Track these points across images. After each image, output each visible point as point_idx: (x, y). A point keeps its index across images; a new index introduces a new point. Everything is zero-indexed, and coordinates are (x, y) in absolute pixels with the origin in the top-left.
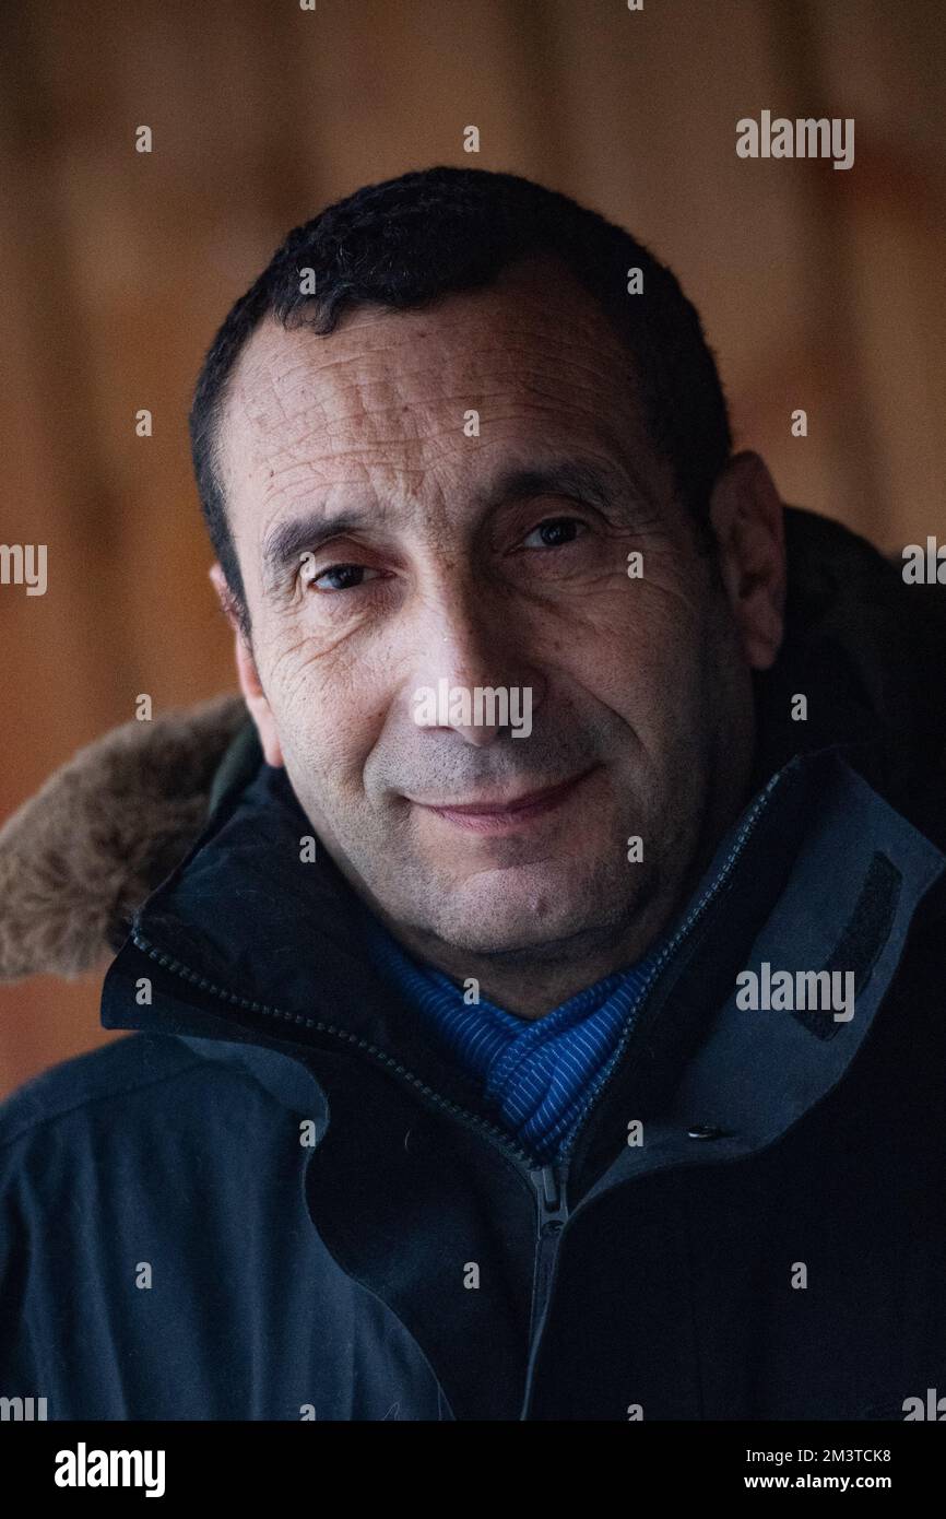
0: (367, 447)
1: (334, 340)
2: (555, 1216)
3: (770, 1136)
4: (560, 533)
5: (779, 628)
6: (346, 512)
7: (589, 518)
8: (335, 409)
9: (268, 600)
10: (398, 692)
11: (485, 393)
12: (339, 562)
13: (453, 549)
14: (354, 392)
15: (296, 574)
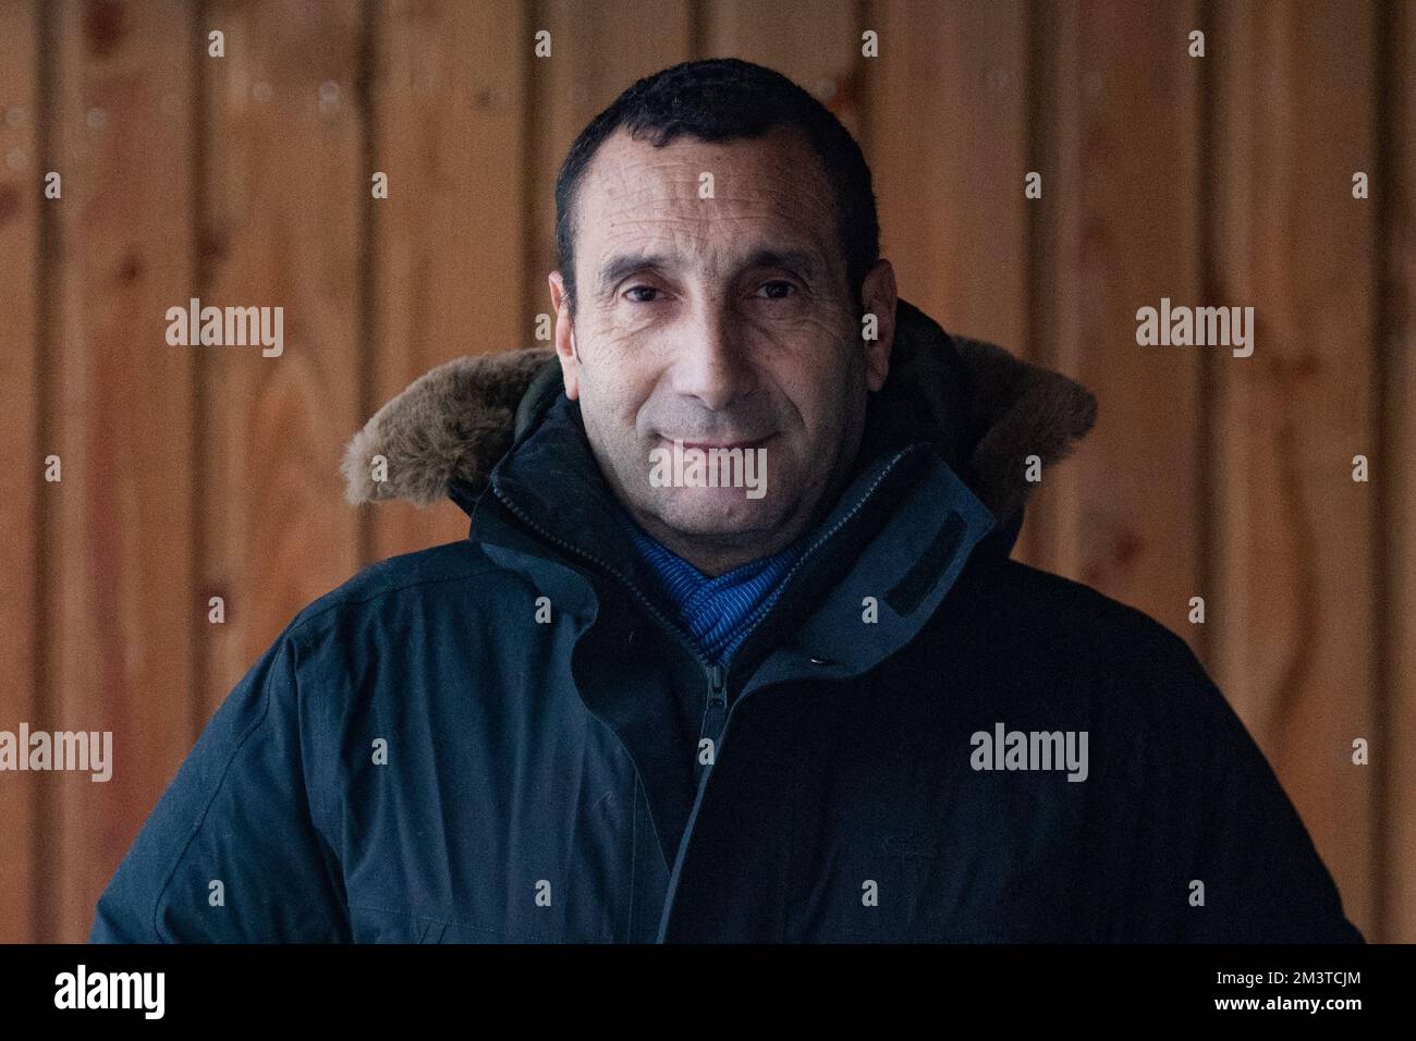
0: (676, 219)
1: (663, 152)
2: (718, 696)
3: (862, 668)
4: (779, 291)
5: (886, 369)
6: (656, 256)
7: (799, 285)
8: (659, 192)
9: (594, 301)
10: (667, 369)
11: (752, 200)
12: (644, 284)
13: (717, 289)
14: (672, 185)
15: (616, 288)
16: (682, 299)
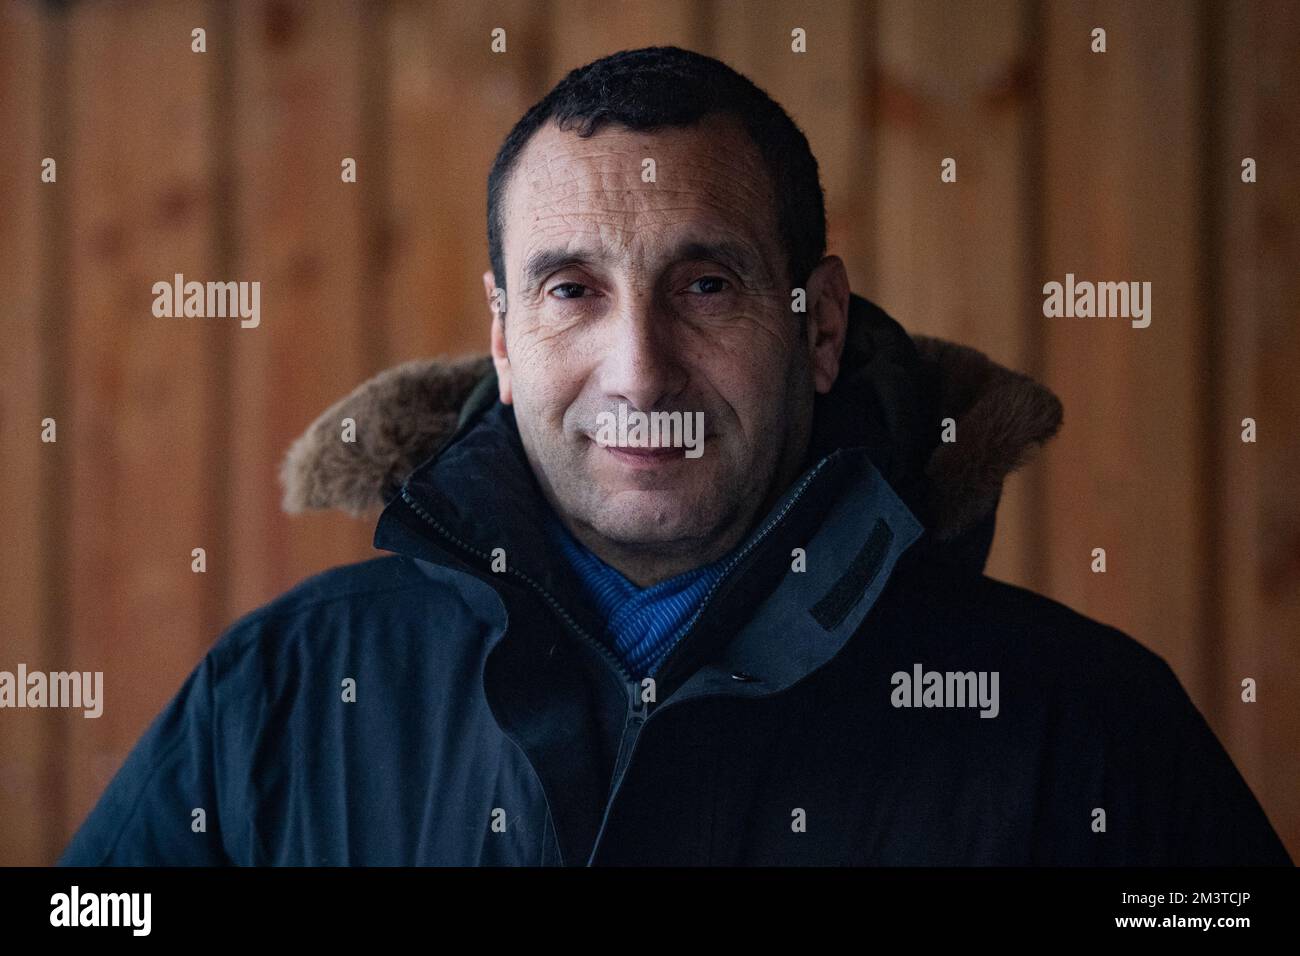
0: (600, 212)
1: (590, 142)
2: (638, 715)
3: (784, 686)
4: (713, 286)
5: (836, 368)
6: (580, 251)
7: (734, 282)
8: (584, 184)
9: (521, 298)
10: (595, 368)
11: (679, 190)
12: (570, 281)
13: (644, 284)
14: (598, 176)
15: (542, 284)
16: (610, 295)
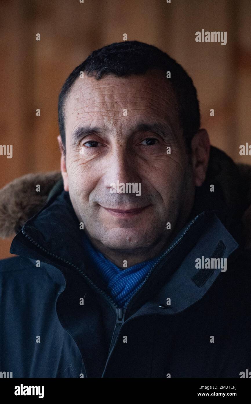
0: (104, 111)
1: (100, 82)
2: (121, 322)
3: (180, 310)
4: (152, 142)
6: (96, 127)
7: (160, 140)
8: (97, 99)
9: (72, 147)
10: (102, 176)
11: (138, 102)
12: (92, 140)
13: (123, 141)
14: (103, 96)
15: (80, 141)
16: (108, 146)
